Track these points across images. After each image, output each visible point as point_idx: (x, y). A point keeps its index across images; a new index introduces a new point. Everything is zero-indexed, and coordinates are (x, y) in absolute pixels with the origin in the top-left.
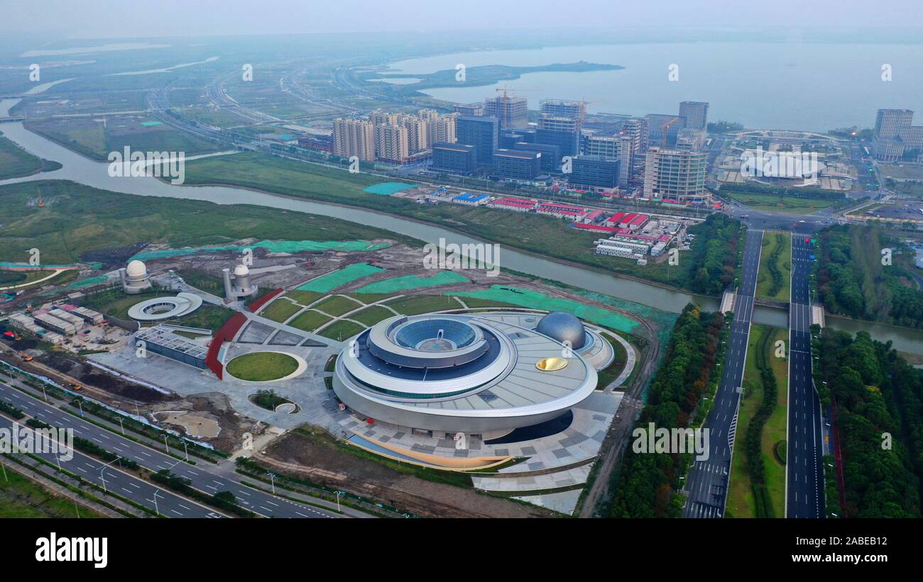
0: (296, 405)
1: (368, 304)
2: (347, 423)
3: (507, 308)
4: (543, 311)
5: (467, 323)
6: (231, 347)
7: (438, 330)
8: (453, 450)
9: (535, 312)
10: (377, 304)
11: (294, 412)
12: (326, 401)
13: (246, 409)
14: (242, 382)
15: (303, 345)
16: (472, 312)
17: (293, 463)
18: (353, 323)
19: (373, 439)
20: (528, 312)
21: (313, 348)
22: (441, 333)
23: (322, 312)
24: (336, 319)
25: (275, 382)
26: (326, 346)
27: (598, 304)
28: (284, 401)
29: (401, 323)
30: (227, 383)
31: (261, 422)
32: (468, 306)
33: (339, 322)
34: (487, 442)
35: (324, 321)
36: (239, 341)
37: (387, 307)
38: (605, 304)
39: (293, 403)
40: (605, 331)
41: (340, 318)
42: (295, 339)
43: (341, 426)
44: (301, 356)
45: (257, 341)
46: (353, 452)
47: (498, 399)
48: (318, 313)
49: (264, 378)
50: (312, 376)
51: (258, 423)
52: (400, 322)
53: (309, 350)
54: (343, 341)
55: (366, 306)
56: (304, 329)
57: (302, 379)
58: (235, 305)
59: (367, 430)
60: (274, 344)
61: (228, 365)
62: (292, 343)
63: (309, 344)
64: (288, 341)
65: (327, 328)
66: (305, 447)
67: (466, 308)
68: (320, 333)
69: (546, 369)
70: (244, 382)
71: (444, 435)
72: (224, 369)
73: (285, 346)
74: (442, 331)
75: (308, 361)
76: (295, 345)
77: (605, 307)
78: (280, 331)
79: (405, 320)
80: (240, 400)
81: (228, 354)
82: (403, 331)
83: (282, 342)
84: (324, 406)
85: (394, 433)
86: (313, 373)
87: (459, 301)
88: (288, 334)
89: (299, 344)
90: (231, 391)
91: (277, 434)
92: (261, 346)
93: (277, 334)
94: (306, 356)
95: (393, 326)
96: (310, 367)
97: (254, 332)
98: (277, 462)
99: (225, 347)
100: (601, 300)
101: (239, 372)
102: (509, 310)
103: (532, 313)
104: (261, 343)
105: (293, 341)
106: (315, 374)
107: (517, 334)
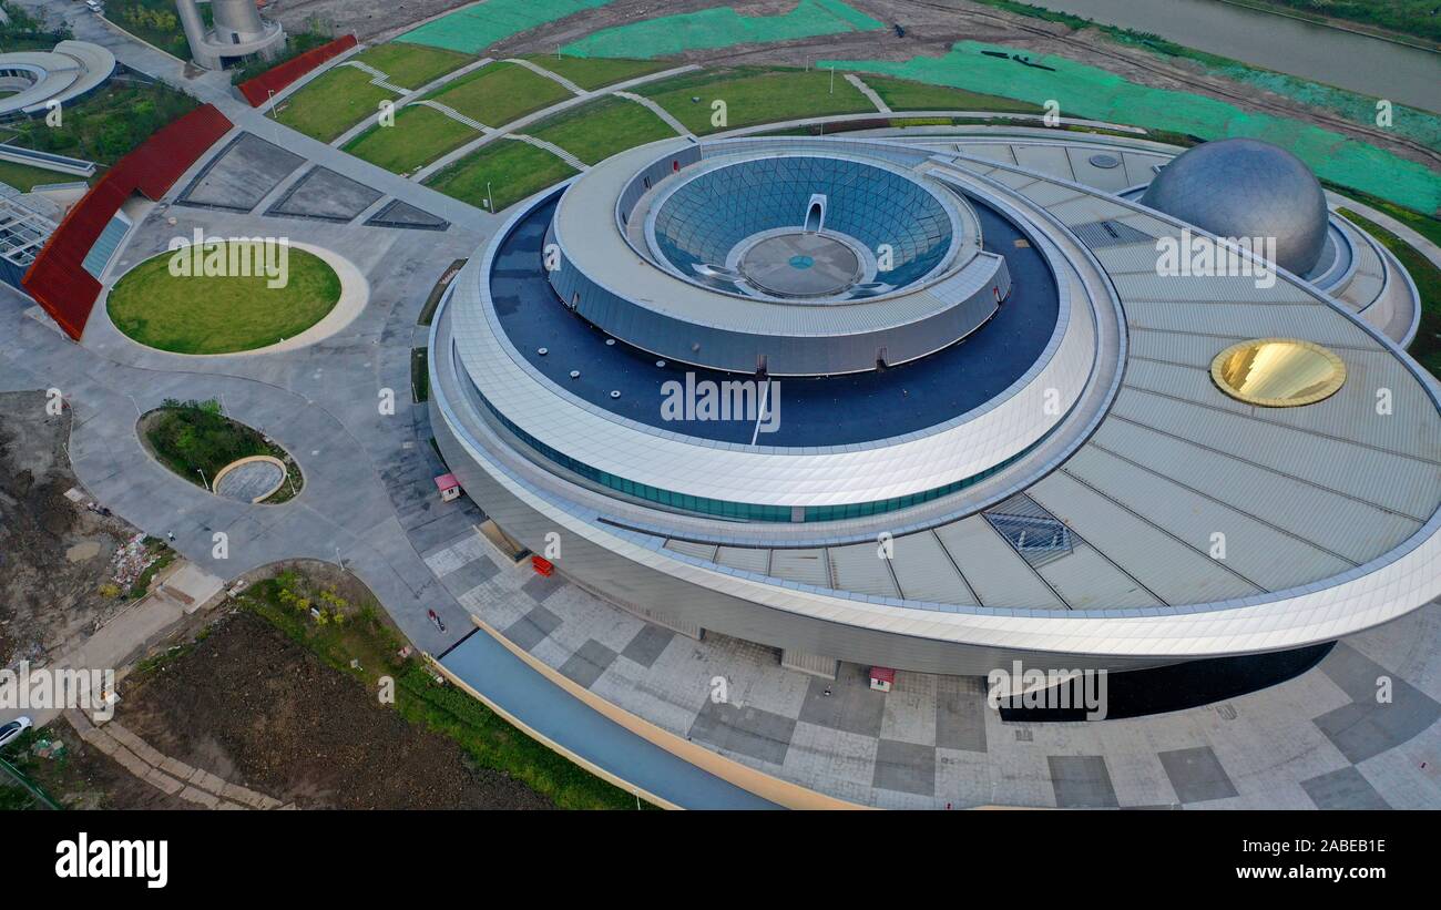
0: (292, 466)
1: (590, 89)
2: (459, 564)
3: (1010, 116)
4: (1126, 129)
5: (915, 174)
6: (151, 220)
7: (808, 195)
8: (867, 745)
9: (1101, 131)
10: (616, 90)
11: (279, 498)
12: (398, 453)
13: (116, 470)
14: (139, 356)
15: (371, 222)
16: (903, 124)
17: (211, 768)
18: (538, 150)
19: (545, 659)
20: (1080, 129)
21: (401, 231)
22: (816, 208)
23: (451, 113)
24: (490, 134)
25: (245, 361)
26: (441, 226)
27: (1293, 110)
28: (251, 443)
29: (676, 166)
30: (92, 358)
31: (148, 541)
32: (889, 104)
33: (500, 145)
34: (1011, 714)
35: (457, 139)
36: (183, 201)
37: (645, 102)
38: (1317, 109)
39: (281, 455)
40: (1350, 204)
41: (504, 132)
42: (353, 197)
43: (433, 581)
44: (358, 262)
45: (237, 200)
46: (455, 730)
47: (1082, 552)
48: (440, 114)
49: (217, 341)
50: (375, 341)
51: (135, 545)
52: (675, 163)
53: (388, 239)
54: (497, 211)
55: (584, 96)
56: (389, 166)
57: (338, 350)
58: (210, 87)
59: (527, 605)
60: (286, 214)
61: (118, 286)
62: (342, 211)
63: (392, 217)
64: (331, 206)
65: (460, 165)
66: (272, 684)
67: (885, 112)
68: (431, 182)
69: (1246, 391)
70: (146, 356)
71: (833, 665)
72: (101, 300)
73: (318, 223)
74: (820, 199)
75: (374, 281)
76: (348, 220)
77: (1320, 119)
78: (316, 168)
79: (693, 155)
80: (107, 430)
81: (135, 245)
82: (680, 199)
83: (311, 207)
84: (386, 476)
85: (630, 630)
86: (379, 329)
87: (863, 87)
88: (337, 180)
89: (362, 218)
90: (91, 391)
91: (189, 600)
92: (245, 217)
93: (305, 177)
94: (372, 261)
95: (646, 180)
96: (376, 303)
97: (241, 169)
98: (152, 755)
99: (130, 219)
100: (1302, 98)
101: (145, 315)
102: (1014, 123)
103: (1093, 135)
104: (247, 210)
105: (346, 205)
106: (387, 334)
107: (1106, 226)
